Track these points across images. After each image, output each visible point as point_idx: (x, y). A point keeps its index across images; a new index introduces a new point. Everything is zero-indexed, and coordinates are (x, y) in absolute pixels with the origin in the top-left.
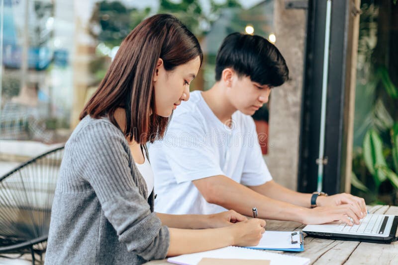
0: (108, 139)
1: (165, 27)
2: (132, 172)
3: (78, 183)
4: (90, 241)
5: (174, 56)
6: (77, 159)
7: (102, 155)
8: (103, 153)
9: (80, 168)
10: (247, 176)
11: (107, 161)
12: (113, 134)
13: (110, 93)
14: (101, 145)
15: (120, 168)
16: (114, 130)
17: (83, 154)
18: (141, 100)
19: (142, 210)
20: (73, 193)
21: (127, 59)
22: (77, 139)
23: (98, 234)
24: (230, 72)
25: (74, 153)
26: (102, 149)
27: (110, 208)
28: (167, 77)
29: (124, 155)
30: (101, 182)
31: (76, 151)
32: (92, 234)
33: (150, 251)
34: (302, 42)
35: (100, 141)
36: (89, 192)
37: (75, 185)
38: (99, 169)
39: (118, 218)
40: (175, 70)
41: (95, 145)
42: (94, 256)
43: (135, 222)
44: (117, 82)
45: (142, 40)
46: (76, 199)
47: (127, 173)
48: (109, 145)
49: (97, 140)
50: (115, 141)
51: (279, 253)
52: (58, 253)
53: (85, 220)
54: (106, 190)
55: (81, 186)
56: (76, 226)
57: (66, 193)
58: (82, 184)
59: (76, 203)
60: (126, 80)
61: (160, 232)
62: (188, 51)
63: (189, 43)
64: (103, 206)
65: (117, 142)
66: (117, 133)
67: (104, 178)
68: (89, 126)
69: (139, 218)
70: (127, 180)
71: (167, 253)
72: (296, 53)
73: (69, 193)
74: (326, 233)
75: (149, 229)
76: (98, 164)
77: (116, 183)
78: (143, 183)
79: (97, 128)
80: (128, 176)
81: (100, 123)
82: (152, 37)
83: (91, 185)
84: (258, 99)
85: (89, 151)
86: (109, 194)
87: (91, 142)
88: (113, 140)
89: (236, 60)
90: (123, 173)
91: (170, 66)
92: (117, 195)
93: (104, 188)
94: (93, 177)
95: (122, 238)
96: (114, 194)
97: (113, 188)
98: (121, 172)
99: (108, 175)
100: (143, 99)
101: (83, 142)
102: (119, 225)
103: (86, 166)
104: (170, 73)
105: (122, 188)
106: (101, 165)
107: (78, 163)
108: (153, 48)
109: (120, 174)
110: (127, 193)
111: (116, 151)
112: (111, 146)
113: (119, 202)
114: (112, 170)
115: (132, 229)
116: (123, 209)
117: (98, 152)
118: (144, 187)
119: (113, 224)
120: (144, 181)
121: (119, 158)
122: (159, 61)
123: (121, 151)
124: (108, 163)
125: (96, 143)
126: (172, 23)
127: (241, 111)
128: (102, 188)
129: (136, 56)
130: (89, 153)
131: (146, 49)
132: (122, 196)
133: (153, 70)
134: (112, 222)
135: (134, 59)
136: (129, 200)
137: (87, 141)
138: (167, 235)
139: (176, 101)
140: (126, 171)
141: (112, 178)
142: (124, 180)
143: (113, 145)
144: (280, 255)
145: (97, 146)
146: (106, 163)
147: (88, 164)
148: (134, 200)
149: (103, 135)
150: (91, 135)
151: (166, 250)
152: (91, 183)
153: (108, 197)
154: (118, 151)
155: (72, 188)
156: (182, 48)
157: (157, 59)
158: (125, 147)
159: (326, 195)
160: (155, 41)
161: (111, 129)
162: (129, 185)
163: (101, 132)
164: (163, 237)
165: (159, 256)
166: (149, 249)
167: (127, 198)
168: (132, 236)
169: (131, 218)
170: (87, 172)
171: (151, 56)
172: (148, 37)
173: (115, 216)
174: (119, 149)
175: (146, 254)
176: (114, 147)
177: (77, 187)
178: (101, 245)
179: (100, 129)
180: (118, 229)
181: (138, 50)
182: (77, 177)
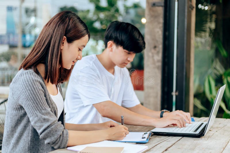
0: (32, 81)
1: (67, 19)
2: (47, 100)
3: (17, 107)
4: (25, 139)
5: (72, 35)
6: (15, 93)
7: (28, 91)
8: (29, 89)
9: (17, 98)
10: (125, 102)
11: (31, 93)
12: (34, 78)
13: (35, 56)
14: (28, 84)
15: (39, 97)
16: (35, 76)
17: (18, 90)
18: (54, 60)
19: (52, 120)
20: (14, 112)
21: (46, 36)
22: (15, 82)
23: (29, 135)
24: (112, 43)
25: (14, 90)
26: (28, 87)
27: (34, 120)
28: (69, 46)
29: (41, 90)
30: (28, 105)
31: (15, 88)
32: (26, 135)
33: (57, 143)
34: (161, 25)
35: (27, 82)
36: (23, 111)
37: (15, 108)
38: (27, 98)
39: (38, 125)
40: (73, 43)
41: (24, 85)
42: (27, 148)
43: (48, 127)
44: (39, 49)
45: (54, 26)
46: (16, 115)
47: (43, 100)
48: (32, 84)
49: (25, 82)
50: (36, 82)
51: (133, 144)
52: (8, 146)
53: (21, 127)
54: (31, 110)
55: (19, 108)
56: (17, 131)
57: (11, 112)
58: (19, 107)
59: (16, 118)
60: (45, 48)
61: (63, 132)
62: (81, 32)
63: (81, 27)
64: (31, 119)
65: (37, 83)
66: (37, 78)
67: (30, 103)
68: (21, 74)
69: (50, 125)
70: (43, 104)
71: (67, 145)
72: (158, 32)
73: (12, 112)
74: (164, 133)
75: (56, 131)
76: (26, 95)
77: (37, 106)
78: (54, 106)
79: (26, 75)
80: (44, 101)
81: (27, 72)
82: (60, 24)
83: (24, 107)
84: (127, 59)
85: (21, 88)
86: (33, 112)
87: (23, 83)
88: (35, 82)
89: (115, 37)
90: (41, 100)
91: (70, 40)
92: (37, 112)
93: (30, 109)
94: (24, 103)
95: (41, 137)
96: (36, 112)
97: (35, 109)
98: (40, 99)
99: (32, 101)
100: (55, 59)
101: (18, 83)
102: (39, 129)
103: (20, 96)
104: (70, 45)
105: (40, 109)
106: (28, 96)
107: (16, 95)
108: (60, 30)
109: (39, 100)
110: (43, 111)
111: (36, 87)
112: (34, 85)
113: (39, 116)
114: (34, 99)
115: (46, 131)
116: (41, 120)
117: (26, 89)
118: (55, 108)
119: (36, 129)
120: (55, 104)
121: (38, 92)
122: (64, 38)
123: (40, 88)
124: (32, 95)
125: (25, 83)
126: (72, 16)
127: (118, 66)
128: (29, 109)
129: (51, 35)
130: (21, 89)
131: (57, 31)
132: (40, 113)
133: (60, 43)
134: (36, 128)
135: (50, 36)
136: (45, 115)
137: (20, 83)
138: (67, 134)
139: (74, 60)
140: (42, 99)
141: (34, 103)
142: (41, 104)
143: (35, 84)
144: (134, 145)
145: (26, 85)
146: (30, 95)
147: (21, 95)
148: (47, 115)
149: (29, 79)
150: (22, 79)
151: (66, 143)
152: (23, 106)
153: (33, 114)
154: (37, 87)
155: (14, 109)
156: (77, 30)
157: (63, 37)
158: (42, 85)
159: (169, 111)
160: (61, 26)
161: (33, 76)
162: (45, 107)
163: (28, 78)
164: (65, 135)
165: (62, 146)
166: (57, 142)
167: (43, 114)
168: (47, 135)
169: (46, 125)
170: (21, 100)
171: (59, 35)
172: (58, 24)
173: (36, 125)
174: (38, 86)
175: (55, 145)
176: (36, 86)
177: (17, 109)
178: (31, 141)
179: (27, 76)
180: (39, 132)
181: (52, 31)
182: (16, 103)
